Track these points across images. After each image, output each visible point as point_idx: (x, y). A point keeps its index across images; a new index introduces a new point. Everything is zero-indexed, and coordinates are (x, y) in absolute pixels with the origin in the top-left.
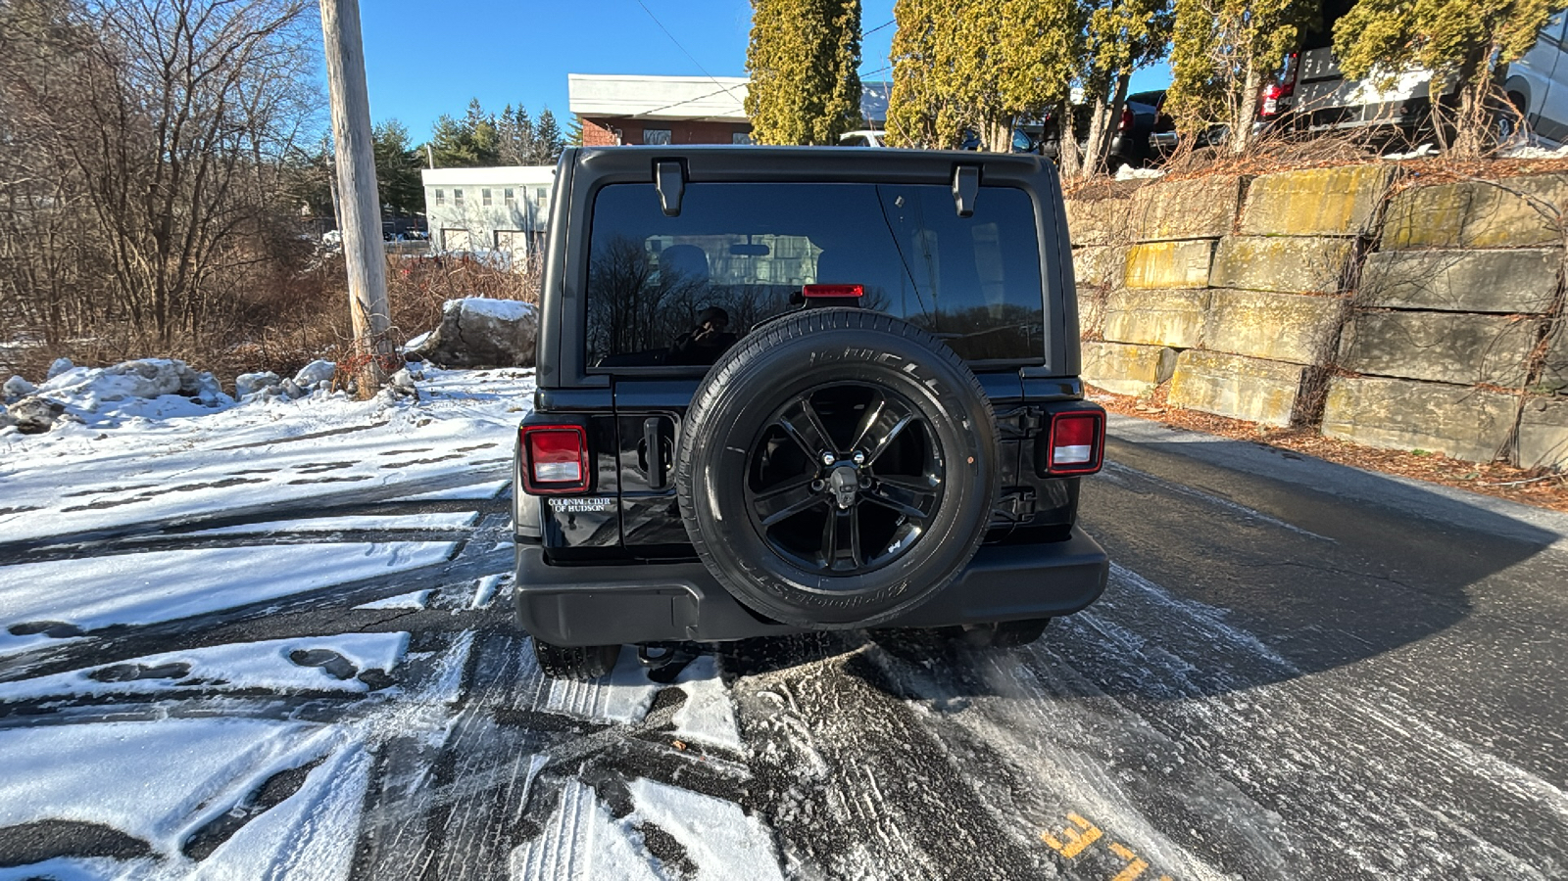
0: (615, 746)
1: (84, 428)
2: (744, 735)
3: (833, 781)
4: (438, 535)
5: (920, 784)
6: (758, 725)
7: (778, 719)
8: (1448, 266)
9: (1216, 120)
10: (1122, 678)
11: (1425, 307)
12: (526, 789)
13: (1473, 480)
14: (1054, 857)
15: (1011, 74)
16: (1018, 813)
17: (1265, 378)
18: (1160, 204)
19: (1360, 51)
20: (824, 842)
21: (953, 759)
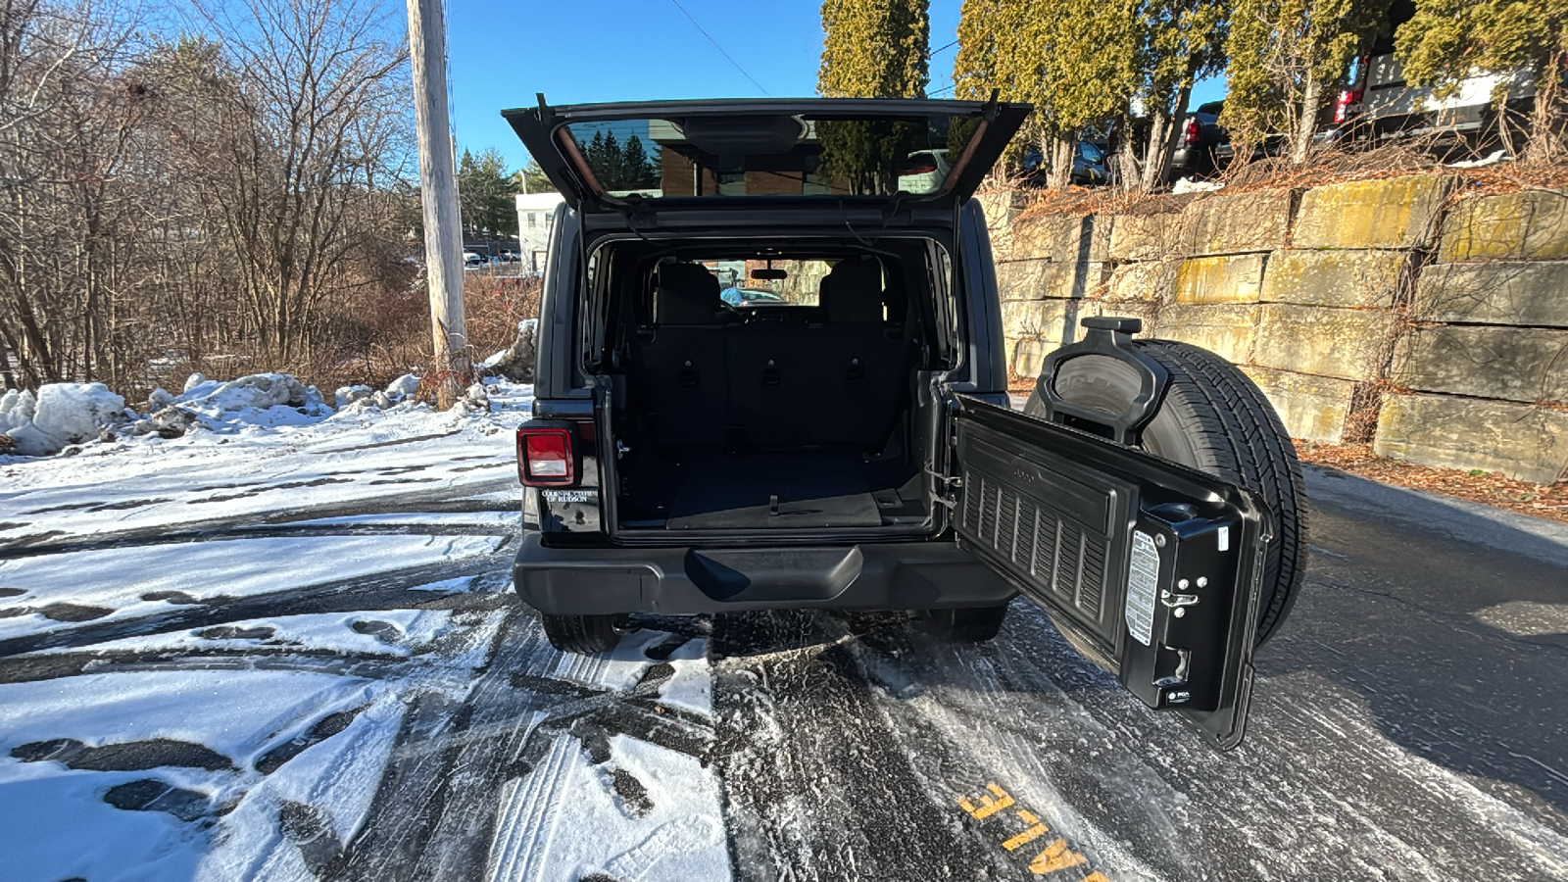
0: (605, 708)
1: (211, 433)
2: (717, 705)
3: (785, 745)
4: (489, 531)
5: (861, 752)
6: (731, 697)
7: (750, 693)
8: (1508, 278)
9: (1275, 132)
10: (1076, 674)
11: (1483, 320)
12: (525, 737)
13: (1530, 502)
14: (964, 818)
15: (1068, 90)
16: (942, 780)
17: (1316, 394)
18: (1211, 219)
19: (1417, 59)
20: (765, 792)
21: (897, 733)
